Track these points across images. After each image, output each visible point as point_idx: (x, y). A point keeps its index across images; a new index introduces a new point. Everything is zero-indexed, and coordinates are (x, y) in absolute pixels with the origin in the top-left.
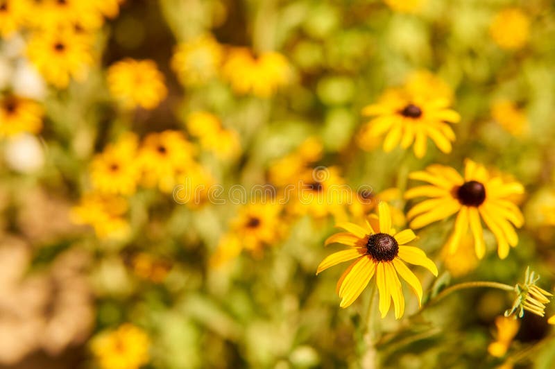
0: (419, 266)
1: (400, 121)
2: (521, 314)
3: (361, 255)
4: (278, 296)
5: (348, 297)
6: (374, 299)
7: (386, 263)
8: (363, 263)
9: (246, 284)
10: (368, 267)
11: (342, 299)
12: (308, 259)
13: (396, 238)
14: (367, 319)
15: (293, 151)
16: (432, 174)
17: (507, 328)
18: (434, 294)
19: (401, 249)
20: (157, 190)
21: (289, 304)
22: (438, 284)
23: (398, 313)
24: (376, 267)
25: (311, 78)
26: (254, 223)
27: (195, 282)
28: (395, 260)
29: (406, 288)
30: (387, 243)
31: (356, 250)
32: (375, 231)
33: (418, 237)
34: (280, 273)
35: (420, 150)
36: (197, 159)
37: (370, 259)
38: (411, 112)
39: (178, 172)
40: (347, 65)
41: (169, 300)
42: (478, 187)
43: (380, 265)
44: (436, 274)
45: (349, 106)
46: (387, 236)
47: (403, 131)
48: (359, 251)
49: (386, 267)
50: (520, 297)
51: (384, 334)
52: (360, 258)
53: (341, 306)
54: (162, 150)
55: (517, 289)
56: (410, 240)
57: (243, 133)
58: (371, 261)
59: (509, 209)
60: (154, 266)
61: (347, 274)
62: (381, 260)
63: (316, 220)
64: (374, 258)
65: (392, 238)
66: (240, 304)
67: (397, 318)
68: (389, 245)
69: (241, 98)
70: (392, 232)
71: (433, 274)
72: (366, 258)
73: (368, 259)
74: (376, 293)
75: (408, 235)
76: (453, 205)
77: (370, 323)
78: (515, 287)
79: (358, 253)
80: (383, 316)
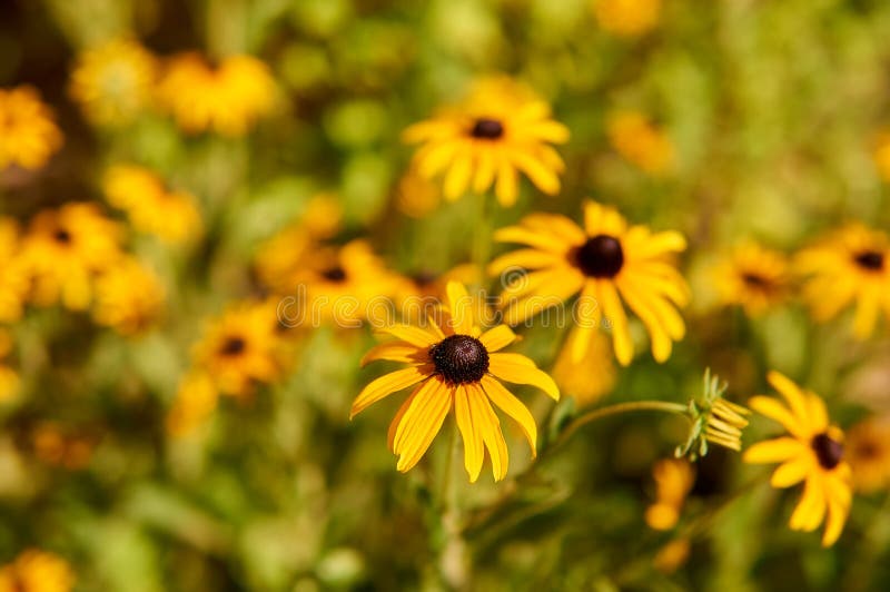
0: (526, 385)
1: (469, 147)
2: (704, 450)
3: (425, 377)
4: (289, 469)
5: (408, 453)
6: (455, 451)
7: (470, 387)
8: (430, 389)
9: (232, 457)
10: (439, 396)
11: (399, 457)
12: (334, 399)
13: (482, 340)
14: (444, 489)
15: (292, 224)
16: (531, 230)
17: (674, 481)
18: (554, 434)
19: (493, 359)
20: (61, 308)
21: (308, 482)
22: (559, 415)
23: (498, 472)
24: (453, 394)
25: (312, 106)
26: (234, 347)
27: (143, 463)
28: (485, 379)
29: (508, 426)
30: (468, 350)
31: (416, 370)
32: (445, 333)
33: (520, 338)
34: (289, 429)
35: (508, 192)
36: (127, 247)
37: (442, 381)
38: (487, 131)
39: (95, 274)
40: (371, 80)
41: (102, 499)
42: (610, 245)
43: (460, 389)
44: (556, 396)
45: (378, 146)
46: (468, 338)
47: (476, 164)
48: (422, 370)
49: (470, 392)
50: (699, 422)
51: (476, 511)
52: (424, 381)
53: (398, 469)
54: (63, 237)
55: (693, 408)
56: (507, 343)
57: (203, 200)
58: (444, 386)
59: (665, 278)
60: (68, 440)
61: (405, 412)
62: (461, 381)
63: (342, 333)
64: (447, 378)
65: (477, 342)
66: (226, 493)
67: (496, 479)
68: (473, 353)
69: (196, 139)
70: (475, 333)
71: (551, 398)
72: (434, 381)
73: (439, 383)
74: (457, 441)
75: (503, 335)
76: (571, 279)
77: (452, 494)
78: (688, 405)
79: (419, 374)
80: (474, 478)
